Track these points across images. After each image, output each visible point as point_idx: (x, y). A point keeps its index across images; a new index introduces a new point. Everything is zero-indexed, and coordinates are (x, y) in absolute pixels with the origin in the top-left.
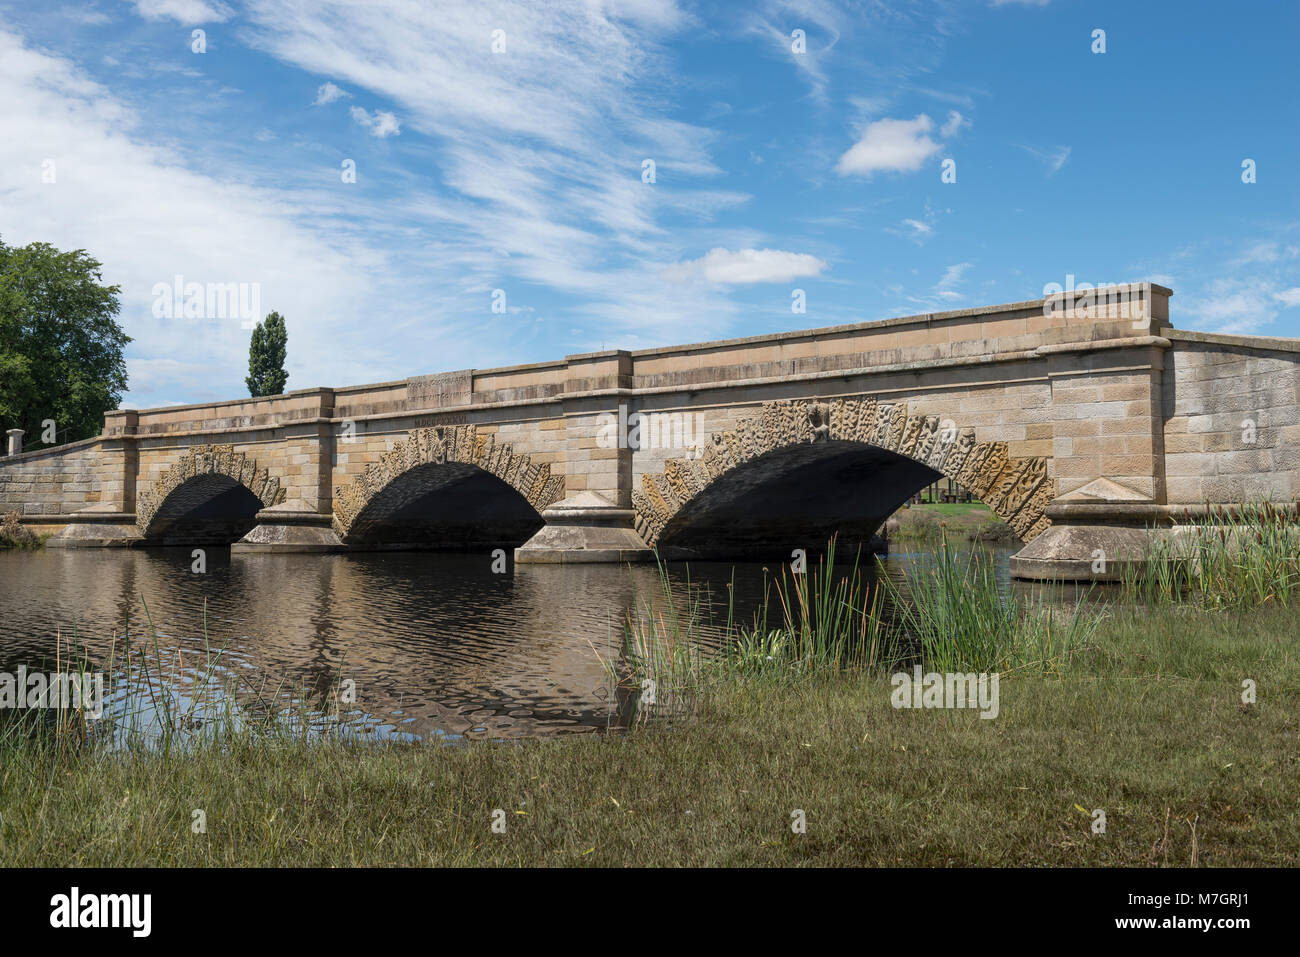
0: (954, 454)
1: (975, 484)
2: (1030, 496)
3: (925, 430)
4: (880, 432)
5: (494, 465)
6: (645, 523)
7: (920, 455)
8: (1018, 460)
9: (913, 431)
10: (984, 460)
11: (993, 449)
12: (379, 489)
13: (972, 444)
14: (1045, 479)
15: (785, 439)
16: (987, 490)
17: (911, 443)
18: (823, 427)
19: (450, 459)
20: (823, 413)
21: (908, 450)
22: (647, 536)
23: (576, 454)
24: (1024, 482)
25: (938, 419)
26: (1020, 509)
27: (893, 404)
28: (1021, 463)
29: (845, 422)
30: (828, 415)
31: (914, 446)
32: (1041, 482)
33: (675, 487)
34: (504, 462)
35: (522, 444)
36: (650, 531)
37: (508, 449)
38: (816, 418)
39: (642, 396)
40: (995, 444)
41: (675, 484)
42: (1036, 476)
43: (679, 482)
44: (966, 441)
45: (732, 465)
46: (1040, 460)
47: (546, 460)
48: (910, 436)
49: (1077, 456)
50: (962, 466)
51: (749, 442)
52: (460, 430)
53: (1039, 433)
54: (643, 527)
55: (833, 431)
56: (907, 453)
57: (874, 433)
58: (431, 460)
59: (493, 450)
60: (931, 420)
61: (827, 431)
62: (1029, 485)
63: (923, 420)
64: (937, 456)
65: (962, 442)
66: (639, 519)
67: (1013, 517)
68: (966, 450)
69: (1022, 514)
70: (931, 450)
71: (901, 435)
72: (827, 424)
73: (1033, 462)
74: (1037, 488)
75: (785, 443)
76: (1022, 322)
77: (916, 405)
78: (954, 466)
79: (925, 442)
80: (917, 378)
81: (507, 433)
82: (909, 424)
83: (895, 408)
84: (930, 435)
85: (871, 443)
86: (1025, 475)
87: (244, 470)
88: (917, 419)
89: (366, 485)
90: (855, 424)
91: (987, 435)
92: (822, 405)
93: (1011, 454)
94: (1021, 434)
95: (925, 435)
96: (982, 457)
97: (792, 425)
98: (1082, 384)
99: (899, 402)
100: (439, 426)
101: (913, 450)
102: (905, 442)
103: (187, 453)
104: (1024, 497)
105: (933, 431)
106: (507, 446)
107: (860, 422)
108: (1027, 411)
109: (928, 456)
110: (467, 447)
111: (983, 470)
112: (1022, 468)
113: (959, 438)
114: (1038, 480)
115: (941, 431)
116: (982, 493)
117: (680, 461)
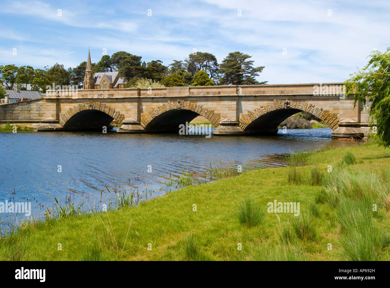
0: (318, 112)
1: (322, 118)
2: (334, 121)
3: (312, 107)
4: (302, 107)
5: (197, 110)
6: (242, 125)
7: (310, 112)
9: (309, 107)
11: (326, 112)
13: (322, 110)
14: (337, 118)
15: (279, 108)
16: (325, 120)
17: (308, 110)
18: (289, 105)
19: (182, 109)
20: (289, 102)
22: (243, 128)
23: (224, 109)
24: (333, 118)
25: (315, 105)
26: (332, 123)
27: (305, 102)
28: (332, 114)
29: (293, 104)
30: (290, 103)
31: (309, 110)
32: (336, 118)
33: (250, 117)
34: (200, 110)
35: (205, 106)
36: (243, 127)
37: (201, 107)
39: (241, 96)
40: (327, 110)
42: (335, 117)
43: (252, 116)
44: (321, 110)
45: (266, 113)
46: (336, 114)
47: (213, 110)
48: (308, 108)
49: (344, 114)
50: (320, 114)
51: (270, 108)
52: (185, 101)
53: (336, 109)
54: (242, 126)
55: (291, 106)
56: (308, 112)
57: (300, 107)
58: (176, 109)
59: (196, 107)
60: (313, 105)
61: (290, 107)
62: (333, 119)
63: (312, 105)
64: (314, 113)
65: (320, 110)
66: (240, 124)
67: (330, 125)
68: (321, 112)
69: (332, 124)
70: (313, 111)
71: (306, 108)
72: (290, 105)
73: (334, 114)
74: (335, 119)
77: (310, 102)
78: (318, 114)
79: (312, 110)
81: (200, 103)
82: (308, 106)
84: (313, 108)
85: (299, 109)
88: (310, 105)
89: (153, 114)
90: (296, 105)
91: (325, 109)
92: (288, 101)
93: (330, 113)
94: (333, 109)
95: (312, 108)
96: (324, 113)
97: (281, 105)
100: (178, 100)
104: (332, 121)
105: (313, 107)
108: (333, 105)
109: (312, 113)
110: (188, 105)
111: (324, 116)
112: (332, 115)
113: (319, 109)
114: (335, 118)
115: (315, 107)
116: (324, 120)
117: (252, 111)
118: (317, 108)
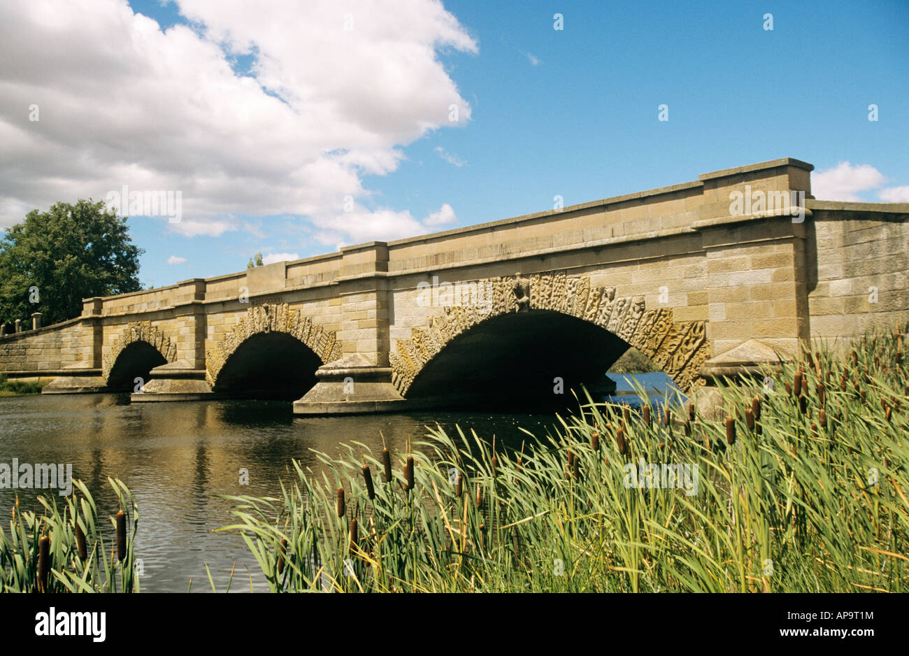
0: (628, 319)
1: (645, 345)
2: (692, 356)
3: (604, 299)
4: (569, 301)
5: (300, 333)
6: (399, 379)
7: (600, 321)
8: (681, 324)
9: (595, 301)
10: (653, 325)
11: (660, 315)
12: (232, 352)
13: (643, 310)
14: (704, 341)
15: (497, 309)
16: (656, 351)
17: (593, 311)
18: (525, 299)
19: (273, 329)
20: (524, 286)
21: (591, 316)
22: (401, 389)
23: (349, 324)
24: (687, 343)
25: (615, 290)
26: (684, 367)
27: (579, 278)
28: (683, 327)
29: (542, 294)
30: (528, 288)
31: (596, 313)
32: (701, 344)
33: (419, 350)
34: (307, 331)
35: (317, 317)
36: (402, 385)
37: (309, 321)
38: (519, 292)
39: (394, 278)
40: (662, 310)
41: (419, 347)
42: (697, 338)
43: (422, 345)
44: (637, 308)
45: (459, 331)
46: (700, 324)
47: (333, 329)
48: (592, 305)
49: (729, 320)
50: (635, 330)
51: (471, 312)
52: (279, 307)
53: (698, 300)
54: (398, 382)
55: (533, 302)
56: (590, 319)
57: (565, 303)
58: (261, 330)
59: (299, 322)
60: (609, 290)
61: (528, 302)
62: (690, 346)
63: (603, 290)
64: (614, 322)
65: (634, 308)
66: (395, 375)
67: (677, 375)
68: (637, 316)
69: (685, 372)
70: (609, 316)
71: (585, 303)
72: (528, 296)
73: (693, 326)
74: (697, 349)
75: (497, 313)
76: (682, 202)
77: (597, 278)
78: (628, 330)
79: (605, 310)
80: (597, 254)
81: (308, 309)
82: (591, 294)
83: (580, 281)
84: (608, 303)
85: (562, 311)
86: (687, 338)
87: (157, 339)
88: (597, 290)
89: (224, 349)
90: (550, 296)
91: (662, 299)
93: (675, 319)
94: (684, 302)
95: (604, 304)
96: (651, 322)
97: (502, 297)
98: (733, 254)
99: (584, 276)
100: (265, 305)
101: (595, 317)
102: (588, 310)
103: (127, 327)
104: (687, 357)
105: (611, 299)
106: (308, 319)
107: (553, 294)
108: (687, 280)
109: (607, 322)
110: (283, 319)
111: (652, 333)
112: (684, 331)
113: (633, 305)
114: (698, 342)
115: (617, 299)
116: (651, 353)
117: (422, 328)
118: (625, 302)
